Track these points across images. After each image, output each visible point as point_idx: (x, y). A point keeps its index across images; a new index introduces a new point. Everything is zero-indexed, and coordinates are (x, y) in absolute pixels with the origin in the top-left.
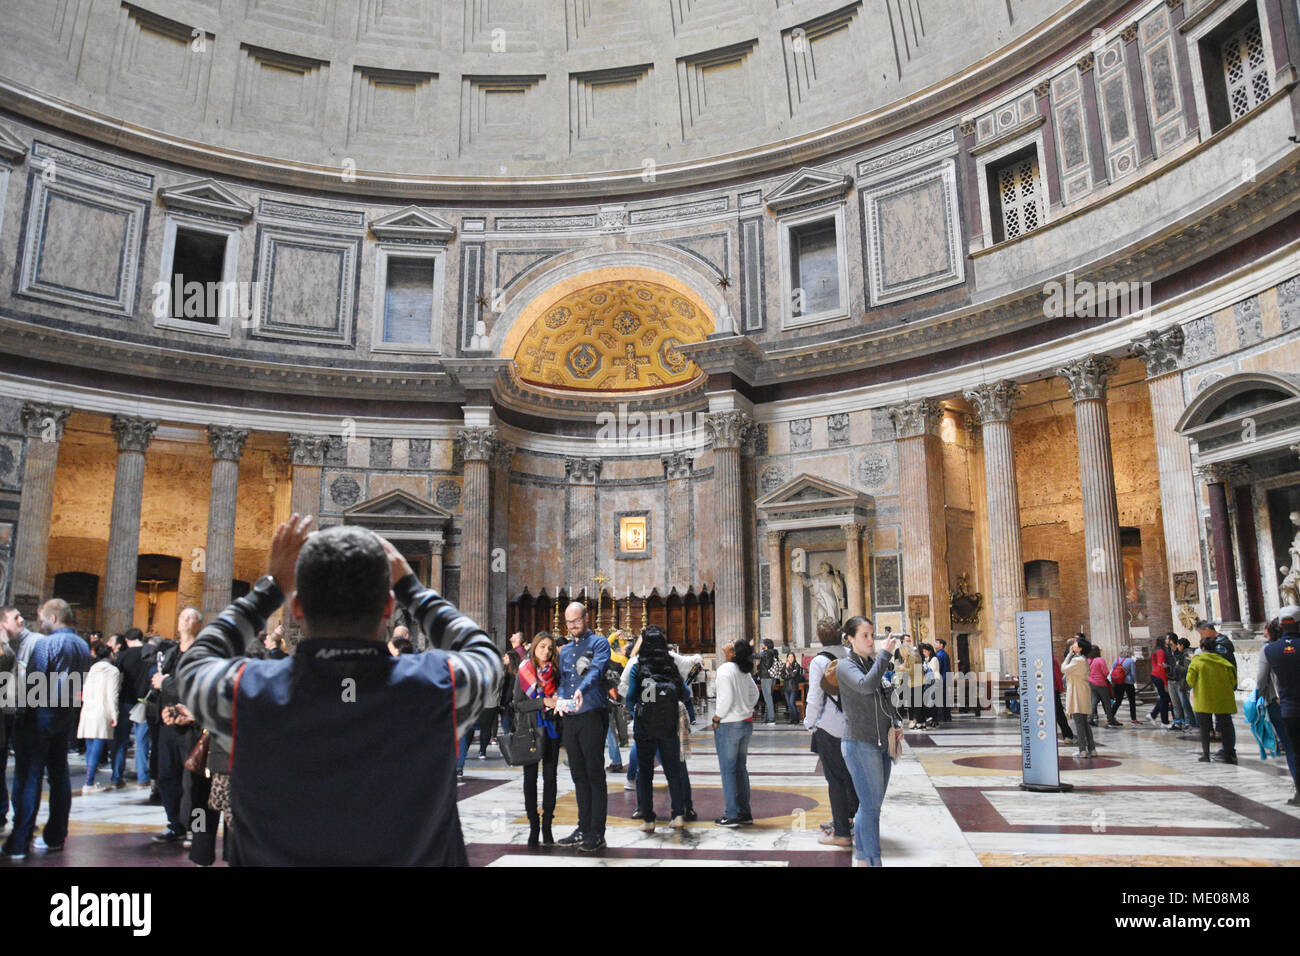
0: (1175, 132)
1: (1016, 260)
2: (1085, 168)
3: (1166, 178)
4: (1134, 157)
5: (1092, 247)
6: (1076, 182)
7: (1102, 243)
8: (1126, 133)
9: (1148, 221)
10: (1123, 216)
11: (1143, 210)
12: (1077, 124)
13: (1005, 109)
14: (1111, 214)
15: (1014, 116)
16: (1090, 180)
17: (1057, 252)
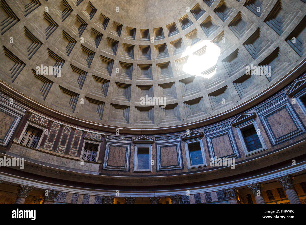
0: (74, 153)
1: (24, 151)
2: (52, 144)
3: (70, 160)
4: (64, 151)
5: (46, 162)
6: (48, 146)
7: (49, 162)
8: (64, 145)
9: (62, 165)
10: (57, 161)
11: (62, 162)
12: (55, 135)
13: (41, 118)
14: (54, 158)
15: (42, 121)
16: (52, 148)
17: (37, 157)
